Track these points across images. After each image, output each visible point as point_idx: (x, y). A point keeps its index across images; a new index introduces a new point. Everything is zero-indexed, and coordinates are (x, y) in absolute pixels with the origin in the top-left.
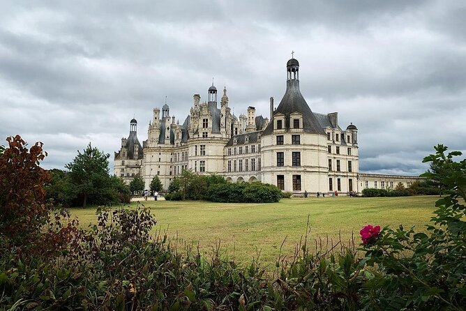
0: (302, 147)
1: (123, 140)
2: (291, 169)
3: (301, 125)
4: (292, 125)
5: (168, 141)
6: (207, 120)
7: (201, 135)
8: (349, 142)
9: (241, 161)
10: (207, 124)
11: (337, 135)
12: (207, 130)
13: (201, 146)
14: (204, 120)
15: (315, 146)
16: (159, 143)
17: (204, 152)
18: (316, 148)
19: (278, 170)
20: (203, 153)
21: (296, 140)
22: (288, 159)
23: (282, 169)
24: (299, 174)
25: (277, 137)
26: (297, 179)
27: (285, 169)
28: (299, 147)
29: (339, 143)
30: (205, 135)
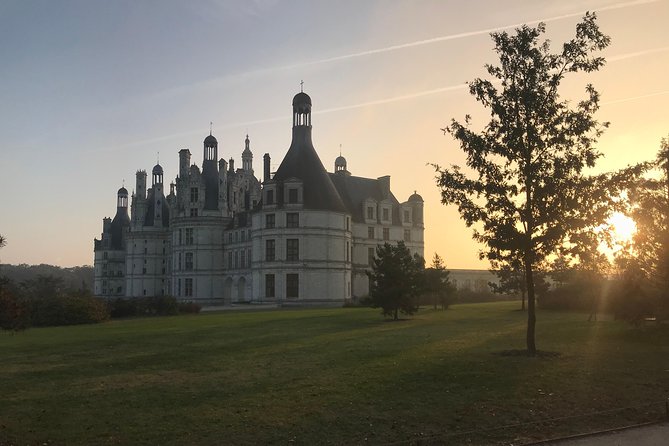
0: (301, 232)
1: (106, 221)
2: (284, 265)
3: (300, 198)
4: (286, 198)
5: (158, 222)
6: (196, 189)
7: (188, 214)
8: (407, 221)
9: (243, 252)
10: (197, 195)
11: (386, 211)
12: (196, 205)
13: (187, 230)
14: (192, 189)
15: (322, 229)
16: (146, 224)
17: (192, 238)
18: (324, 232)
19: (267, 266)
20: (190, 241)
21: (292, 221)
22: (281, 252)
23: (272, 265)
24: (295, 272)
25: (267, 216)
26: (293, 281)
27: (276, 265)
28: (296, 231)
29: (389, 222)
30: (194, 212)
